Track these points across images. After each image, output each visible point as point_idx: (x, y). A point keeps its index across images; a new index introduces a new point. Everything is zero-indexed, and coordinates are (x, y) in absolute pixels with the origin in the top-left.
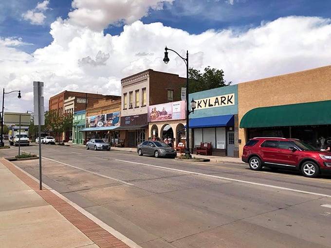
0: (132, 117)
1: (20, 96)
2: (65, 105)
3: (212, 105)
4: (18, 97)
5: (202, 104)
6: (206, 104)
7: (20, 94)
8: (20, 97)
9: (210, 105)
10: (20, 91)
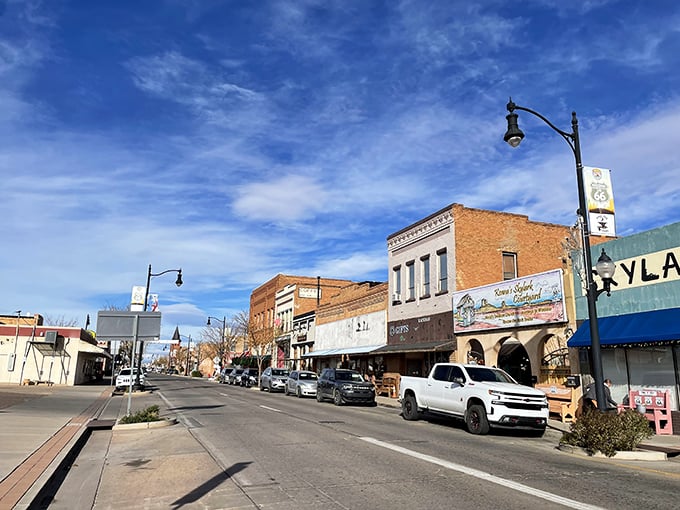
0: (412, 322)
1: (179, 282)
2: (277, 302)
3: (657, 277)
4: (177, 283)
5: (620, 277)
6: (631, 275)
7: (180, 276)
8: (181, 283)
9: (645, 277)
10: (180, 271)
